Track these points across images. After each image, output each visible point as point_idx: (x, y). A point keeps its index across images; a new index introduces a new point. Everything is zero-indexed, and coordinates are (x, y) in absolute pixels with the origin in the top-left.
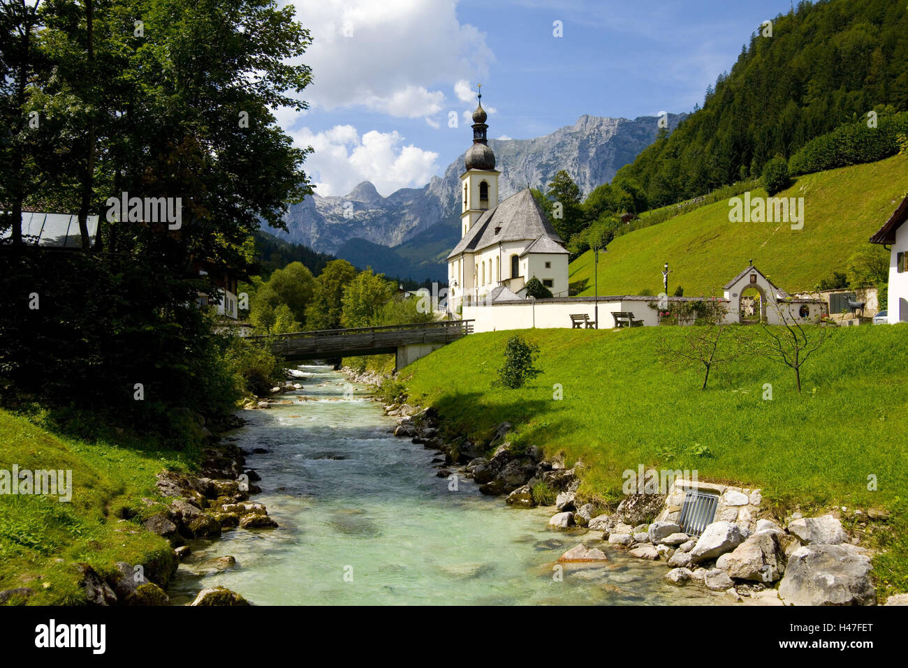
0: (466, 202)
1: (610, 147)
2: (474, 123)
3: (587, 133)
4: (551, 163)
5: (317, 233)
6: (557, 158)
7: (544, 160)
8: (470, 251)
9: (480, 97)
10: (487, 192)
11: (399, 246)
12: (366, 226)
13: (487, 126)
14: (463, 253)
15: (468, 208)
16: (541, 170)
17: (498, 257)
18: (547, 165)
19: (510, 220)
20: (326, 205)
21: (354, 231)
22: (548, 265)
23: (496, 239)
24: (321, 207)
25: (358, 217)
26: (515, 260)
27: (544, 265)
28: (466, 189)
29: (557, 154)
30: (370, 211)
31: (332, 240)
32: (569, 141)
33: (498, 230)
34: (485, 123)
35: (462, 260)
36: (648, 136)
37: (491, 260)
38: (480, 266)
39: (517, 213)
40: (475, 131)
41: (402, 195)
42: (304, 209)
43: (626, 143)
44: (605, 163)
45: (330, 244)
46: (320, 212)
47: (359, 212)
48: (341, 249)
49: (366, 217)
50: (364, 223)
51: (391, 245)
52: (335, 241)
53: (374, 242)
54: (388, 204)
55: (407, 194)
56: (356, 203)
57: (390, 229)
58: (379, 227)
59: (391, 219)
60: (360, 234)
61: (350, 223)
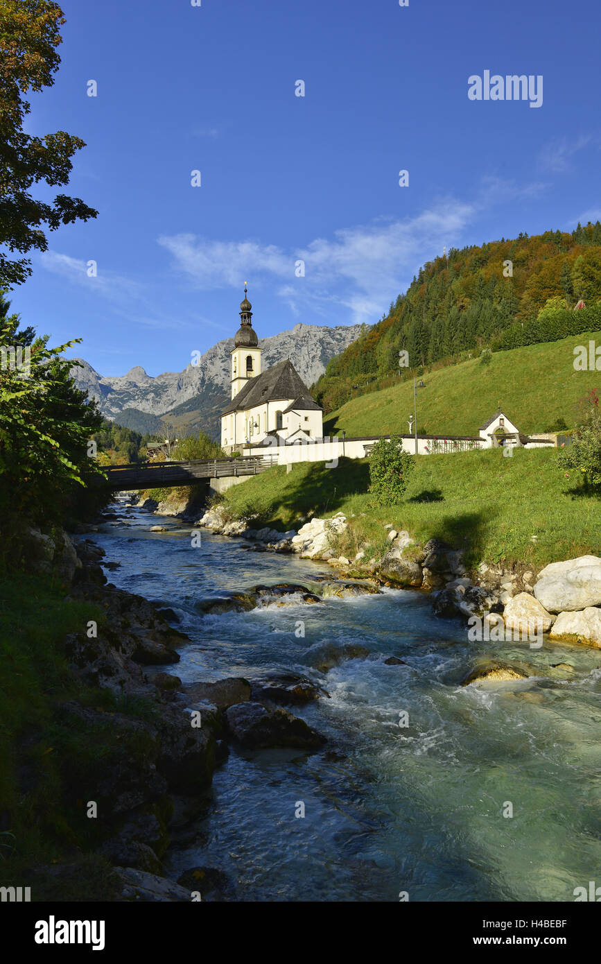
0: (235, 372)
1: (317, 346)
3: (301, 336)
4: (276, 356)
6: (280, 353)
7: (271, 354)
9: (246, 291)
10: (251, 364)
11: (164, 414)
12: (138, 399)
14: (230, 411)
16: (268, 361)
17: (265, 412)
18: (273, 358)
20: (107, 383)
21: (128, 403)
22: (306, 419)
25: (131, 393)
26: (280, 415)
27: (304, 418)
29: (280, 351)
30: (141, 388)
31: (111, 409)
32: (288, 341)
33: (264, 391)
34: (250, 311)
35: (229, 415)
36: (344, 340)
39: (280, 378)
40: (242, 318)
41: (165, 377)
43: (329, 343)
44: (314, 357)
45: (110, 412)
47: (133, 389)
48: (118, 416)
49: (138, 393)
50: (136, 397)
51: (157, 413)
52: (115, 410)
53: (144, 412)
54: (155, 384)
55: (170, 377)
56: (130, 382)
57: (156, 402)
58: (148, 400)
59: (157, 394)
60: (132, 404)
61: (125, 397)
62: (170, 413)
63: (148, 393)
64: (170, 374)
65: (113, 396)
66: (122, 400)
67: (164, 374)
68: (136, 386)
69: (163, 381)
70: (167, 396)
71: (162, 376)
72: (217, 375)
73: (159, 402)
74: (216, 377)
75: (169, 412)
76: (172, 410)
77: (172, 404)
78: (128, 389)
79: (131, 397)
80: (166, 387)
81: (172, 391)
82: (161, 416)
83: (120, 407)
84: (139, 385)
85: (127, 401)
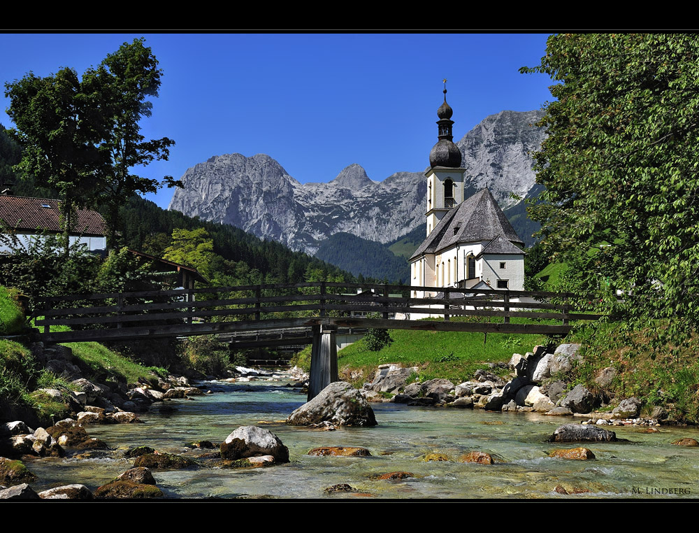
0: (430, 201)
2: (439, 119)
5: (295, 226)
8: (430, 251)
9: (445, 92)
10: (451, 190)
11: (394, 242)
12: (353, 218)
13: (453, 122)
14: (424, 254)
15: (432, 207)
17: (455, 258)
19: (468, 220)
20: (306, 193)
21: (339, 224)
22: (502, 266)
23: (454, 239)
24: (300, 196)
25: (344, 208)
26: (471, 261)
27: (499, 265)
28: (430, 187)
30: (359, 200)
31: (312, 235)
33: (457, 229)
34: (451, 119)
35: (423, 260)
37: (449, 261)
38: (441, 266)
40: (440, 128)
41: (398, 181)
42: (280, 198)
45: (310, 239)
46: (299, 202)
47: (346, 201)
48: (322, 246)
49: (354, 207)
50: (352, 214)
51: (383, 241)
52: (317, 236)
53: (364, 237)
54: (380, 191)
55: (404, 180)
56: (342, 191)
57: (382, 221)
58: (369, 218)
59: (385, 209)
60: (346, 228)
61: (334, 214)
62: (406, 239)
63: (370, 208)
64: (405, 175)
65: (316, 214)
66: (328, 219)
67: (395, 175)
68: (350, 197)
69: (393, 186)
70: (400, 212)
71: (391, 179)
72: (481, 174)
73: (386, 222)
74: (480, 178)
75: (403, 237)
76: (407, 234)
77: (407, 225)
78: (339, 201)
79: (344, 216)
80: (399, 196)
81: (406, 204)
82: (390, 244)
83: (326, 231)
84: (357, 194)
85: (337, 221)
